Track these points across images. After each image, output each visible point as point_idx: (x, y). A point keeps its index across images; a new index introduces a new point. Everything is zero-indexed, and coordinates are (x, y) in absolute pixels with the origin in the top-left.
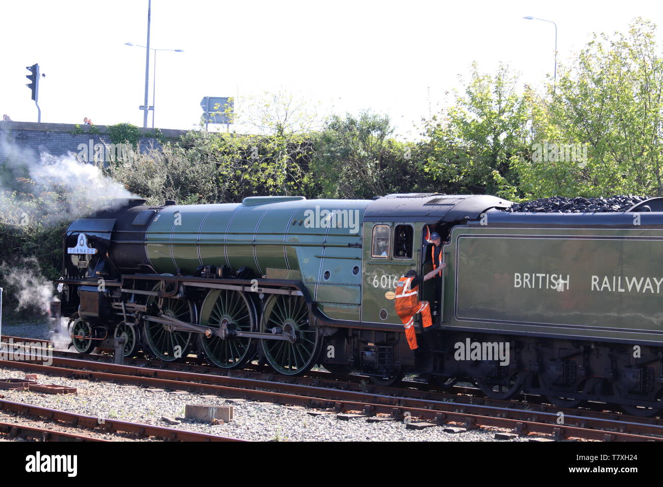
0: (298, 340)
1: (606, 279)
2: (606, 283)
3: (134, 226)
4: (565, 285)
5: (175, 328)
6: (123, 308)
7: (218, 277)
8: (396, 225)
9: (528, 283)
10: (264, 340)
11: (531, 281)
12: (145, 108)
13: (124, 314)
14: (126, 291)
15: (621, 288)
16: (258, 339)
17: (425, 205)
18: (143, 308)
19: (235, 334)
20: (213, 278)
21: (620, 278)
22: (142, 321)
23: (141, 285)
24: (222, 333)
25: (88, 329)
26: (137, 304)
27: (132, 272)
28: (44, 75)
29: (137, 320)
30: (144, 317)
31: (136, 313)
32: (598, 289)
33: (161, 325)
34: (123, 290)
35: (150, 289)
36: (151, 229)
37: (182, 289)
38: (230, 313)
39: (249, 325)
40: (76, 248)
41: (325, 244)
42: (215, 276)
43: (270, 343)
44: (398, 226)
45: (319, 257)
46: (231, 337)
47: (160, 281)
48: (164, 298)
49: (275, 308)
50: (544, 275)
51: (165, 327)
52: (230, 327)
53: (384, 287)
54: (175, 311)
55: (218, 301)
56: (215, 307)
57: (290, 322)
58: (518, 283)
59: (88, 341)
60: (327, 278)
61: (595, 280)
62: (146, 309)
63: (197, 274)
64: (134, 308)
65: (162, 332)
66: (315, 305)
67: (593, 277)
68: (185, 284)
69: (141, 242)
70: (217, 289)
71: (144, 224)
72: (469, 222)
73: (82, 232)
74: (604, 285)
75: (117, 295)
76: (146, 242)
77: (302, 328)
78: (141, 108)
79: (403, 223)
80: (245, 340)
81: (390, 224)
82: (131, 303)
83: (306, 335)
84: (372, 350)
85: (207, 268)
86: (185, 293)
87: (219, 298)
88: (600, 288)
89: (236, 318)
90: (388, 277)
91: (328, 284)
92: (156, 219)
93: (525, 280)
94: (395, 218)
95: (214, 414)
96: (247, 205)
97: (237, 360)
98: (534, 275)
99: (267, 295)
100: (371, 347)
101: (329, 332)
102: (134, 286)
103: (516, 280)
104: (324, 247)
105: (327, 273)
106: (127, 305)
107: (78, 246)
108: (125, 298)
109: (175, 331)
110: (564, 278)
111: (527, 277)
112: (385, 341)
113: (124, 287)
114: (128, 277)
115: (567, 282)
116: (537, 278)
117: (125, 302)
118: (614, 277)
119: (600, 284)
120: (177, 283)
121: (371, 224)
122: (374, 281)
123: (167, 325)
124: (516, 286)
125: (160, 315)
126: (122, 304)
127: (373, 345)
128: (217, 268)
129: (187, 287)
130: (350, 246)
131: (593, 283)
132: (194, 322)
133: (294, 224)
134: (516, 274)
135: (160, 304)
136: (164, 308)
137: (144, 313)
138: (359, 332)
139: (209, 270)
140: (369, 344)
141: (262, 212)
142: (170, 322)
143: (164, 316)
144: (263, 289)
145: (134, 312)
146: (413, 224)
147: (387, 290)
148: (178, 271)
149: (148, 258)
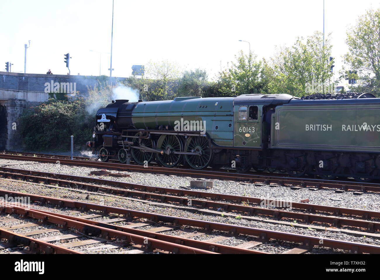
0: (202, 155)
1: (349, 126)
2: (349, 128)
3: (126, 110)
4: (329, 129)
5: (146, 151)
6: (123, 143)
7: (166, 130)
8: (250, 106)
9: (312, 128)
10: (186, 155)
11: (313, 128)
12: (111, 70)
13: (123, 146)
14: (124, 136)
15: (356, 130)
16: (184, 155)
17: (261, 98)
18: (132, 143)
19: (174, 153)
20: (164, 130)
21: (355, 125)
22: (131, 148)
23: (130, 134)
24: (168, 152)
25: (106, 152)
26: (129, 141)
27: (126, 129)
28: (71, 58)
29: (129, 148)
30: (132, 147)
31: (129, 145)
32: (345, 130)
33: (139, 150)
34: (122, 136)
35: (134, 135)
36: (134, 111)
37: (149, 135)
38: (171, 144)
39: (180, 149)
40: (101, 120)
41: (215, 115)
42: (165, 129)
43: (189, 156)
44: (251, 107)
45: (212, 120)
46: (172, 154)
47: (139, 132)
48: (142, 139)
49: (191, 142)
50: (320, 125)
51: (141, 151)
52: (171, 150)
53: (244, 132)
54: (145, 144)
55: (165, 139)
56: (164, 142)
57: (198, 147)
58: (307, 129)
59: (106, 156)
60: (216, 129)
61: (344, 126)
63: (157, 129)
64: (127, 143)
65: (140, 153)
66: (212, 140)
67: (343, 125)
68: (151, 133)
69: (131, 116)
70: (165, 135)
71: (131, 109)
72: (284, 104)
73: (103, 113)
74: (348, 129)
75: (119, 138)
76: (132, 116)
77: (204, 150)
78: (109, 69)
79: (253, 105)
80: (177, 155)
81: (247, 106)
82: (126, 141)
83: (206, 152)
84: (238, 158)
85: (161, 126)
86: (151, 137)
87: (165, 138)
88: (346, 130)
89: (173, 147)
90: (246, 128)
91: (217, 131)
92: (136, 107)
93: (311, 127)
94: (249, 103)
95: (205, 184)
96: (176, 101)
97: (174, 163)
98: (315, 125)
99: (188, 136)
100: (238, 157)
101: (217, 151)
102: (127, 134)
103: (306, 127)
104: (215, 116)
105: (217, 127)
106: (124, 142)
107: (102, 119)
108: (124, 139)
109: (145, 152)
110: (329, 126)
111: (312, 126)
112: (244, 153)
113: (123, 135)
114: (125, 130)
115: (331, 128)
116: (316, 127)
117: (123, 141)
118: (353, 125)
119: (346, 128)
120: (147, 133)
121: (238, 106)
122: (240, 129)
123: (142, 150)
124: (306, 130)
125: (140, 146)
126: (122, 142)
127: (239, 156)
128: (166, 126)
129: (151, 134)
130: (227, 115)
131: (343, 128)
132: (154, 148)
133: (200, 107)
134: (306, 125)
135: (140, 141)
136: (141, 143)
137: (132, 145)
138: (232, 151)
139: (162, 127)
140: (237, 156)
141: (185, 103)
142: (144, 148)
143: (141, 146)
144: (187, 134)
145: (128, 145)
146: (257, 106)
147: (246, 133)
148: (147, 128)
149: (133, 123)
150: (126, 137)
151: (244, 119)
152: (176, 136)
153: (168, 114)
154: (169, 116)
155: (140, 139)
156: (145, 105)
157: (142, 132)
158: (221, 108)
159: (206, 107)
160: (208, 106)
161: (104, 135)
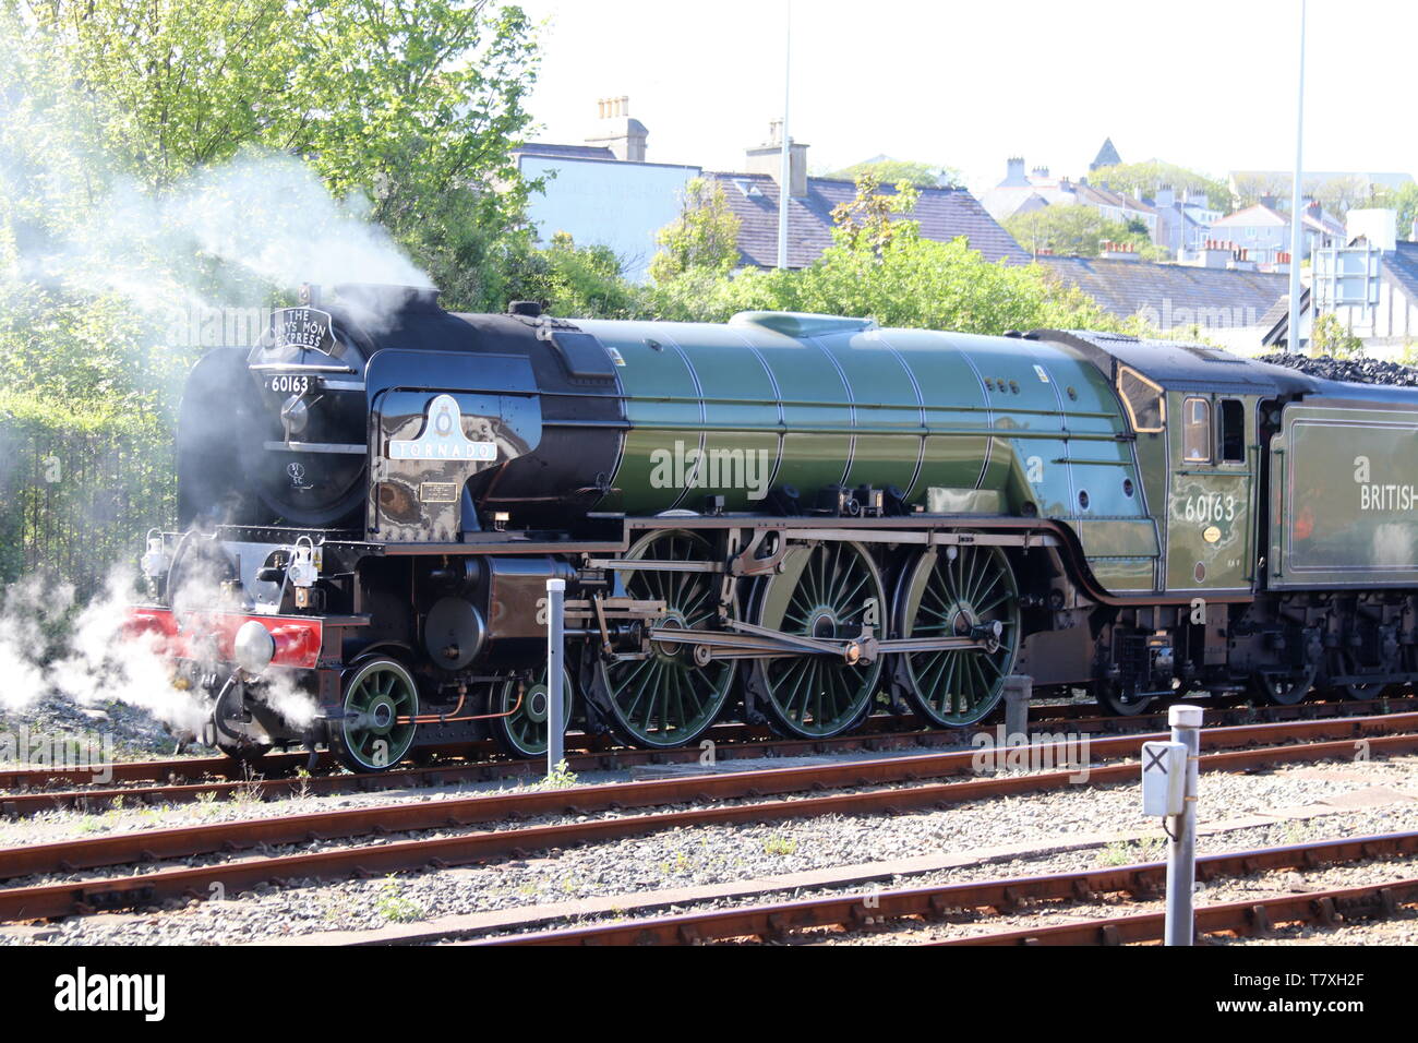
3: (577, 377)
4: (1416, 502)
6: (600, 610)
8: (1220, 398)
9: (1378, 500)
10: (908, 654)
11: (1380, 497)
13: (603, 631)
14: (604, 564)
26: (634, 598)
29: (644, 643)
31: (634, 623)
34: (594, 563)
36: (626, 389)
41: (1065, 434)
45: (1060, 462)
50: (1395, 487)
58: (1366, 501)
60: (1084, 506)
62: (664, 610)
75: (590, 578)
76: (622, 425)
79: (1229, 397)
81: (1209, 397)
82: (618, 599)
93: (1373, 496)
94: (1214, 386)
98: (1383, 487)
100: (1161, 639)
103: (1363, 496)
104: (1066, 440)
105: (1083, 495)
106: (605, 603)
107: (432, 436)
110: (1415, 491)
111: (1376, 491)
112: (1179, 623)
116: (1387, 493)
121: (1180, 397)
122: (1188, 507)
124: (1363, 507)
126: (594, 602)
133: (989, 386)
134: (1363, 487)
135: (728, 592)
140: (1159, 634)
143: (730, 622)
144: (975, 536)
146: (1242, 399)
147: (1206, 524)
148: (720, 501)
149: (616, 473)
152: (862, 550)
153: (854, 416)
154: (854, 433)
155: (726, 579)
156: (655, 346)
157: (743, 530)
158: (1072, 396)
159: (1014, 390)
160: (1018, 385)
161: (481, 559)
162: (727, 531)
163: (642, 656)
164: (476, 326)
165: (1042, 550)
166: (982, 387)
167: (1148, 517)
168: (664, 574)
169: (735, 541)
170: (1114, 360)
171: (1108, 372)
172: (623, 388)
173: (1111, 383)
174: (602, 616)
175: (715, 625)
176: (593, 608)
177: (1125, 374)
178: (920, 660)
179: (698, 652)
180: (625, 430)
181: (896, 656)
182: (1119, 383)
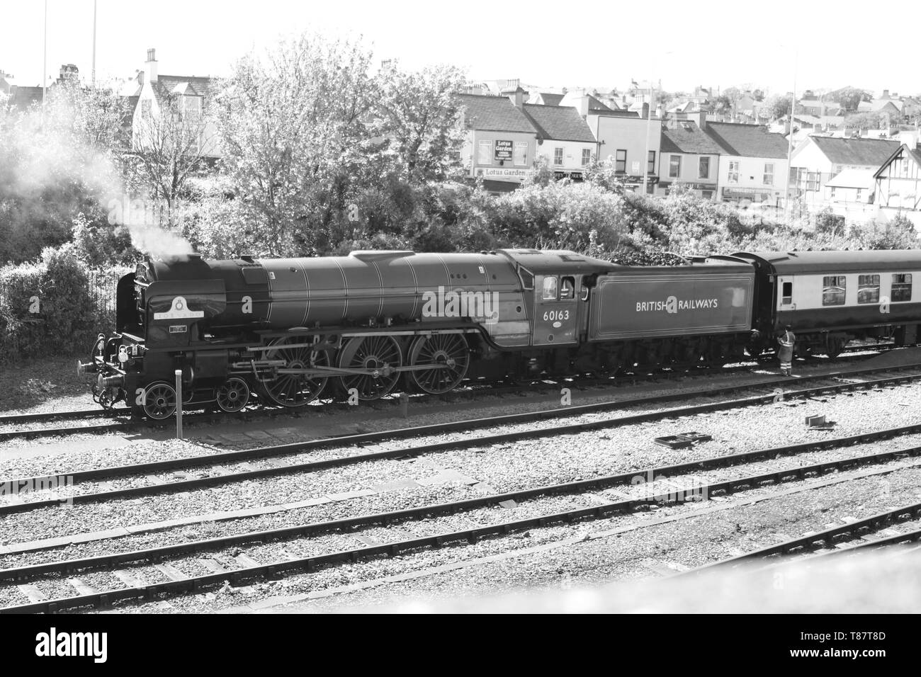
3: (250, 285)
6: (253, 365)
8: (561, 277)
10: (415, 370)
13: (255, 372)
14: (256, 349)
17: (564, 261)
19: (393, 371)
26: (271, 359)
29: (275, 375)
31: (272, 368)
34: (250, 349)
37: (341, 340)
38: (376, 354)
39: (400, 361)
40: (170, 313)
44: (563, 277)
53: (552, 319)
56: (359, 352)
57: (442, 353)
62: (285, 363)
64: (267, 364)
66: (490, 338)
68: (345, 335)
69: (267, 301)
71: (263, 283)
73: (178, 295)
79: (567, 275)
81: (557, 276)
82: (263, 361)
84: (534, 363)
90: (555, 312)
92: (273, 278)
94: (560, 272)
106: (257, 362)
107: (174, 311)
122: (545, 315)
127: (535, 359)
128: (385, 318)
130: (513, 292)
133: (452, 276)
135: (314, 356)
143: (315, 366)
144: (439, 331)
145: (268, 368)
146: (575, 276)
147: (554, 321)
148: (317, 323)
149: (269, 315)
150: (261, 351)
151: (551, 298)
153: (382, 291)
154: (383, 298)
155: (313, 352)
156: (293, 270)
157: (321, 336)
158: (494, 277)
159: (465, 277)
160: (467, 275)
161: (193, 352)
162: (313, 336)
163: (273, 380)
164: (211, 267)
165: (474, 334)
166: (448, 276)
167: (527, 320)
168: (294, 349)
169: (317, 339)
170: (517, 262)
171: (515, 267)
172: (271, 287)
173: (516, 271)
174: (254, 367)
175: (309, 367)
176: (251, 364)
177: (521, 268)
178: (419, 373)
179: (307, 375)
180: (271, 302)
181: (408, 372)
182: (519, 272)
